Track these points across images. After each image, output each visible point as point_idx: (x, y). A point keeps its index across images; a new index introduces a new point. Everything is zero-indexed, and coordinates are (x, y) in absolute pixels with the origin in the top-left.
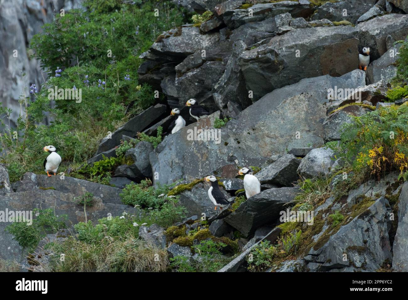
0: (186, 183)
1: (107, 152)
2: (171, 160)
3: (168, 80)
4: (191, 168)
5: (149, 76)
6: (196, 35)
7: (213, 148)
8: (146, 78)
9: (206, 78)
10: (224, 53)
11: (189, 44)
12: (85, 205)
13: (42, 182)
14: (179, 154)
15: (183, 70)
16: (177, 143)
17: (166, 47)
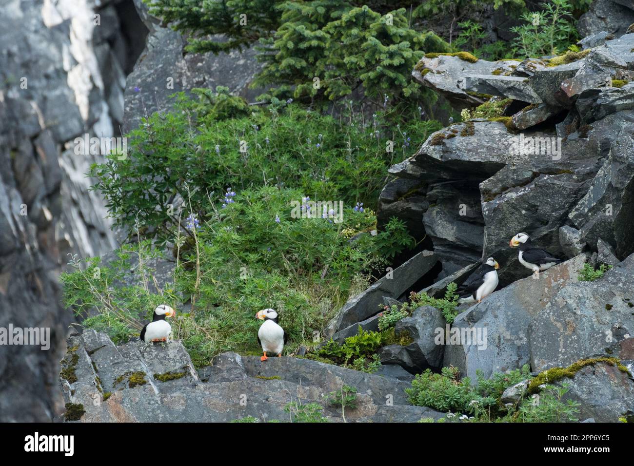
0: (561, 367)
1: (364, 323)
2: (498, 335)
3: (437, 212)
4: (545, 346)
5: (401, 204)
6: (501, 135)
7: (586, 314)
8: (396, 209)
9: (541, 202)
10: (575, 162)
11: (493, 149)
12: (343, 407)
13: (254, 368)
14: (511, 325)
15: (495, 190)
16: (508, 307)
17: (451, 152)
